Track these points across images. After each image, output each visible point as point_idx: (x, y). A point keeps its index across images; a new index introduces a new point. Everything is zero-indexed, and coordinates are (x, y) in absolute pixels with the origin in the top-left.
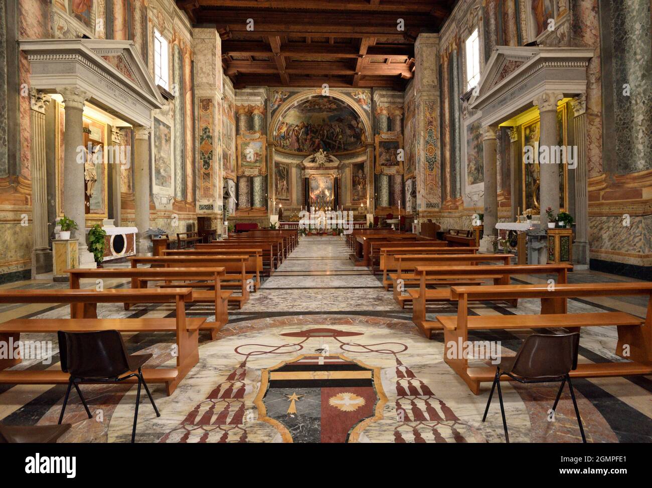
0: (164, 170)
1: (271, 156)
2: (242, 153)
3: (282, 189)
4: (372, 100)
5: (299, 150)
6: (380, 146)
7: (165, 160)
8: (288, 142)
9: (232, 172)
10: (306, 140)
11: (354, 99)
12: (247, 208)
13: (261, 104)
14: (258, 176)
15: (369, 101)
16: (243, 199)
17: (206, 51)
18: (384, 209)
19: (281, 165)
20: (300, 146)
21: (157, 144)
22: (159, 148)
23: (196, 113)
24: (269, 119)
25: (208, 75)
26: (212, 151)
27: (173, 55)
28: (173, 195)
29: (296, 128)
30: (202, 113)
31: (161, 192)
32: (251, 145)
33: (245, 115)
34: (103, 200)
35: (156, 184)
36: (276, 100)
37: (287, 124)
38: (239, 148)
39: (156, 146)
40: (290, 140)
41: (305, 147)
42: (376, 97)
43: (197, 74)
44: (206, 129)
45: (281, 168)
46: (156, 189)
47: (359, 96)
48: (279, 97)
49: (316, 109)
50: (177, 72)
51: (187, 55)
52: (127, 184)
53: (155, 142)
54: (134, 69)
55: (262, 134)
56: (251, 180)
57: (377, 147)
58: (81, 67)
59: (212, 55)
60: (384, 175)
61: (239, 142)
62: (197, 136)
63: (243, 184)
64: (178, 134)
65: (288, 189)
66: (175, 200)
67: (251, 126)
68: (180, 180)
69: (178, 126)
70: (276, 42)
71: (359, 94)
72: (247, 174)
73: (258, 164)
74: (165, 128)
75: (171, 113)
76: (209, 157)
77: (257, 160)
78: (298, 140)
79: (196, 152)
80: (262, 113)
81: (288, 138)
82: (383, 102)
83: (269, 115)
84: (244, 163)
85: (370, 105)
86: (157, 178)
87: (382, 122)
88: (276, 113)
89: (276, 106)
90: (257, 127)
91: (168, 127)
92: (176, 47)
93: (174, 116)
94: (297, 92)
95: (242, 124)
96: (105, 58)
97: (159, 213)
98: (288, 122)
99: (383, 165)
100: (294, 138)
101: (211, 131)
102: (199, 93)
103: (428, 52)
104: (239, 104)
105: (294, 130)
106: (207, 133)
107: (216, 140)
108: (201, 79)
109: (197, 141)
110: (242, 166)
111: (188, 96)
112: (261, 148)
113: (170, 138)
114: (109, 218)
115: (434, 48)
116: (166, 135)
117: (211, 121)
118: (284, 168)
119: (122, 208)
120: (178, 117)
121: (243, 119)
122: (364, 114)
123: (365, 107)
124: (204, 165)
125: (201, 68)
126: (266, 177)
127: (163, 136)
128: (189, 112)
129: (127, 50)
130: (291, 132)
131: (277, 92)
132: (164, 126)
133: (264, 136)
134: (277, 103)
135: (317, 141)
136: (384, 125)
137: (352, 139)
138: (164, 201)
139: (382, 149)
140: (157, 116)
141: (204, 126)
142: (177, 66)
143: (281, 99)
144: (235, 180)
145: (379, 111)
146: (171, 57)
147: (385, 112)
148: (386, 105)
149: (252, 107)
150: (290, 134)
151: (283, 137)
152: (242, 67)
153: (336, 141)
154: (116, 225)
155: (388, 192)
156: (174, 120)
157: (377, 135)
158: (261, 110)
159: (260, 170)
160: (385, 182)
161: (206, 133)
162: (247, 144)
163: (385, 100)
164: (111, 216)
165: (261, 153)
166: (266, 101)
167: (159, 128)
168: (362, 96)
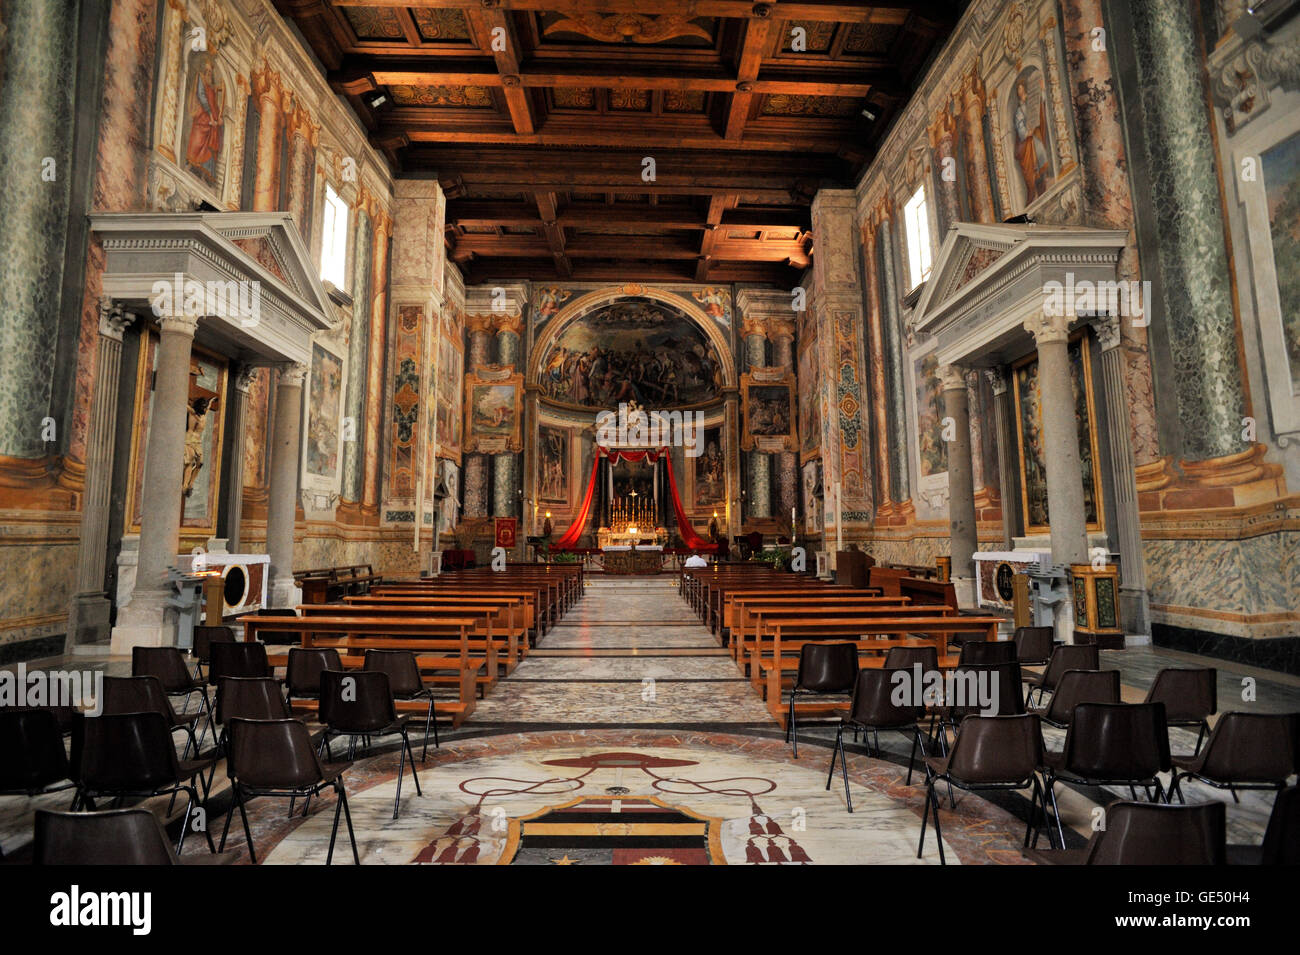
0: (325, 443)
1: (532, 414)
2: (474, 407)
3: (553, 479)
4: (734, 306)
5: (589, 401)
6: (750, 396)
7: (328, 424)
8: (566, 386)
9: (454, 445)
10: (602, 382)
11: (700, 305)
12: (480, 518)
13: (516, 313)
14: (505, 454)
15: (728, 308)
16: (474, 500)
17: (417, 220)
18: (761, 522)
19: (551, 432)
20: (589, 393)
21: (315, 393)
22: (318, 400)
23: (391, 334)
24: (530, 342)
25: (418, 262)
26: (416, 406)
27: (356, 230)
28: (338, 491)
29: (584, 359)
30: (401, 333)
31: (317, 486)
32: (492, 392)
33: (484, 333)
34: (211, 501)
35: (309, 470)
36: (545, 306)
37: (565, 350)
38: (470, 397)
39: (313, 397)
40: (571, 382)
41: (602, 397)
42: (741, 301)
43: (397, 260)
44: (408, 363)
45: (550, 438)
46: (308, 480)
47: (709, 298)
48: (551, 300)
49: (624, 322)
50: (361, 260)
51: (382, 228)
52: (256, 470)
53: (312, 389)
54: (286, 260)
55: (515, 371)
56: (489, 462)
57: (745, 398)
58: (197, 262)
59: (429, 226)
60: (759, 453)
61: (471, 385)
62: (389, 375)
63: (474, 470)
64: (355, 374)
65: (564, 480)
66: (341, 501)
67: (493, 356)
68: (353, 462)
69: (356, 359)
70: (547, 203)
71: (708, 295)
72: (482, 449)
73: (505, 430)
74: (332, 364)
75: (345, 335)
76: (410, 417)
77: (503, 422)
78: (586, 382)
79: (387, 408)
80: (517, 330)
81: (566, 379)
82: (756, 311)
83: (531, 334)
84: (479, 428)
85: (729, 317)
86: (311, 459)
87: (755, 349)
88: (545, 330)
89: (545, 317)
90: (506, 357)
91: (338, 361)
92: (362, 215)
93: (350, 340)
94: (587, 291)
95: (478, 351)
96: (239, 243)
97: (310, 527)
98: (567, 347)
99: (757, 432)
100: (579, 377)
101: (417, 367)
102: (402, 295)
103: (837, 222)
104: (472, 313)
105: (578, 363)
106: (411, 372)
107: (427, 383)
108: (406, 270)
109: (389, 386)
110: (473, 434)
111: (378, 302)
112: (512, 398)
113: (339, 381)
114: (218, 537)
115: (848, 216)
116: (332, 377)
117: (417, 349)
118: (557, 437)
119: (244, 516)
120: (357, 341)
121: (479, 341)
122: (719, 332)
123: (720, 319)
124: (400, 433)
125: (406, 251)
126: (521, 455)
127: (327, 378)
128: (377, 332)
129: (279, 229)
130: (573, 367)
131: (548, 291)
132: (330, 359)
133: (520, 375)
134: (547, 311)
135: (625, 383)
136: (758, 354)
137: (696, 381)
138: (322, 503)
139: (754, 402)
140: (318, 342)
141: (404, 356)
142: (361, 248)
143: (554, 304)
144: (459, 462)
145: (748, 328)
146: (352, 233)
147: (759, 329)
148: (762, 316)
149: (498, 319)
150: (571, 371)
151: (558, 377)
152: (481, 246)
153: (662, 385)
154: (230, 549)
155: (768, 487)
156: (350, 347)
157: (744, 374)
158: (516, 325)
159: (509, 442)
160: (761, 468)
161: (407, 370)
162: (485, 391)
163: (759, 306)
164: (221, 534)
165: (511, 408)
166: (526, 308)
167: (320, 363)
168: (713, 299)
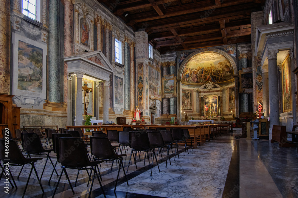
0: (119, 97)
1: (179, 87)
2: (164, 87)
3: (188, 104)
4: (237, 50)
5: (198, 82)
6: (242, 77)
7: (120, 93)
8: (191, 78)
9: (159, 96)
10: (201, 76)
11: (226, 51)
12: (167, 114)
13: (174, 60)
14: (172, 98)
15: (235, 51)
16: (165, 110)
17: (141, 42)
18: (245, 114)
19: (186, 91)
20: (198, 80)
21: (116, 86)
22: (117, 88)
23: (136, 71)
24: (178, 68)
25: (141, 52)
26: (143, 87)
27: (124, 47)
28: (123, 108)
29: (196, 70)
30: (139, 70)
31: (118, 107)
32: (169, 82)
33: (166, 67)
34: (92, 110)
35: (115, 103)
36: (182, 57)
37: (190, 69)
38: (163, 84)
39: (115, 87)
40: (192, 77)
41: (201, 80)
42: (239, 49)
43: (137, 53)
44: (140, 77)
45: (186, 93)
46: (115, 105)
47: (229, 49)
48: (183, 55)
49: (206, 59)
50: (126, 54)
51: (132, 45)
52: (102, 104)
53: (115, 86)
55: (174, 76)
56: (169, 100)
57: (240, 78)
59: (143, 43)
60: (245, 93)
61: (163, 81)
62: (136, 81)
63: (165, 102)
64: (127, 81)
65: (191, 104)
66: (125, 110)
67: (169, 73)
68: (127, 101)
69: (127, 78)
71: (229, 48)
72: (166, 97)
73: (172, 92)
74: (120, 80)
75: (123, 73)
76: (142, 90)
77: (172, 89)
78: (197, 77)
79: (136, 88)
80: (174, 65)
81: (191, 76)
82: (244, 51)
83: (178, 65)
84: (166, 91)
85: (235, 54)
86: (116, 101)
87: (243, 63)
88: (182, 64)
89: (181, 61)
90: (172, 73)
91: (122, 79)
92: (126, 43)
93: (125, 74)
94: (193, 52)
95: (165, 72)
97: (116, 115)
98: (190, 68)
99: (244, 87)
100: (195, 76)
101: (142, 78)
102: (138, 61)
103: (257, 23)
104: (163, 62)
105: (194, 72)
106: (141, 79)
107: (145, 82)
108: (138, 55)
109: (136, 83)
110: (164, 93)
111: (132, 63)
112: (174, 83)
113: (122, 83)
114: (94, 117)
115: (261, 20)
116: (120, 83)
117: (142, 74)
118: (189, 93)
119: (100, 113)
120: (127, 73)
121: (165, 69)
122: (232, 59)
123: (232, 55)
124: (140, 94)
125: (139, 50)
126: (176, 98)
127: (119, 83)
128: (132, 71)
129: (99, 54)
130: (193, 73)
131: (182, 53)
132: (119, 78)
133: (176, 77)
134: (182, 59)
135: (208, 76)
136: (245, 64)
137: (229, 74)
138: (119, 110)
139: (243, 79)
140: (116, 75)
141: (140, 76)
142: (126, 51)
143: (184, 56)
144: (161, 100)
145: (241, 56)
146: (123, 48)
147: (245, 56)
148: (246, 52)
149: (169, 62)
150: (192, 74)
151: (188, 76)
152: (161, 44)
153: (219, 76)
154: (97, 119)
155: (247, 103)
156: (125, 75)
157: (240, 71)
158: (174, 64)
159: (173, 95)
160: (245, 98)
161: (140, 79)
162: (167, 82)
163: (245, 49)
164: (95, 116)
165: (174, 86)
166: (176, 59)
167: (117, 80)
168: (230, 49)
